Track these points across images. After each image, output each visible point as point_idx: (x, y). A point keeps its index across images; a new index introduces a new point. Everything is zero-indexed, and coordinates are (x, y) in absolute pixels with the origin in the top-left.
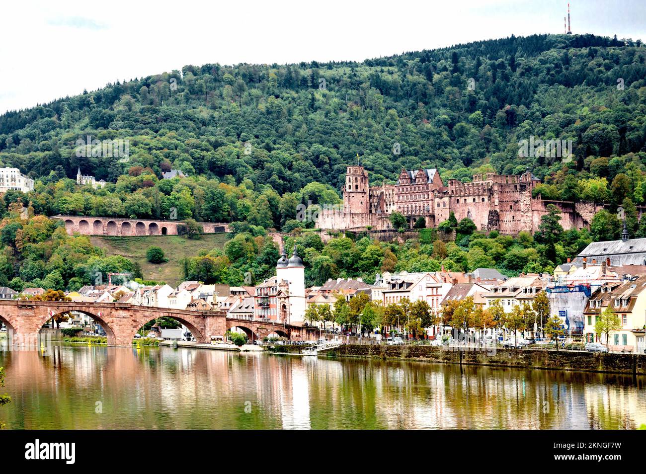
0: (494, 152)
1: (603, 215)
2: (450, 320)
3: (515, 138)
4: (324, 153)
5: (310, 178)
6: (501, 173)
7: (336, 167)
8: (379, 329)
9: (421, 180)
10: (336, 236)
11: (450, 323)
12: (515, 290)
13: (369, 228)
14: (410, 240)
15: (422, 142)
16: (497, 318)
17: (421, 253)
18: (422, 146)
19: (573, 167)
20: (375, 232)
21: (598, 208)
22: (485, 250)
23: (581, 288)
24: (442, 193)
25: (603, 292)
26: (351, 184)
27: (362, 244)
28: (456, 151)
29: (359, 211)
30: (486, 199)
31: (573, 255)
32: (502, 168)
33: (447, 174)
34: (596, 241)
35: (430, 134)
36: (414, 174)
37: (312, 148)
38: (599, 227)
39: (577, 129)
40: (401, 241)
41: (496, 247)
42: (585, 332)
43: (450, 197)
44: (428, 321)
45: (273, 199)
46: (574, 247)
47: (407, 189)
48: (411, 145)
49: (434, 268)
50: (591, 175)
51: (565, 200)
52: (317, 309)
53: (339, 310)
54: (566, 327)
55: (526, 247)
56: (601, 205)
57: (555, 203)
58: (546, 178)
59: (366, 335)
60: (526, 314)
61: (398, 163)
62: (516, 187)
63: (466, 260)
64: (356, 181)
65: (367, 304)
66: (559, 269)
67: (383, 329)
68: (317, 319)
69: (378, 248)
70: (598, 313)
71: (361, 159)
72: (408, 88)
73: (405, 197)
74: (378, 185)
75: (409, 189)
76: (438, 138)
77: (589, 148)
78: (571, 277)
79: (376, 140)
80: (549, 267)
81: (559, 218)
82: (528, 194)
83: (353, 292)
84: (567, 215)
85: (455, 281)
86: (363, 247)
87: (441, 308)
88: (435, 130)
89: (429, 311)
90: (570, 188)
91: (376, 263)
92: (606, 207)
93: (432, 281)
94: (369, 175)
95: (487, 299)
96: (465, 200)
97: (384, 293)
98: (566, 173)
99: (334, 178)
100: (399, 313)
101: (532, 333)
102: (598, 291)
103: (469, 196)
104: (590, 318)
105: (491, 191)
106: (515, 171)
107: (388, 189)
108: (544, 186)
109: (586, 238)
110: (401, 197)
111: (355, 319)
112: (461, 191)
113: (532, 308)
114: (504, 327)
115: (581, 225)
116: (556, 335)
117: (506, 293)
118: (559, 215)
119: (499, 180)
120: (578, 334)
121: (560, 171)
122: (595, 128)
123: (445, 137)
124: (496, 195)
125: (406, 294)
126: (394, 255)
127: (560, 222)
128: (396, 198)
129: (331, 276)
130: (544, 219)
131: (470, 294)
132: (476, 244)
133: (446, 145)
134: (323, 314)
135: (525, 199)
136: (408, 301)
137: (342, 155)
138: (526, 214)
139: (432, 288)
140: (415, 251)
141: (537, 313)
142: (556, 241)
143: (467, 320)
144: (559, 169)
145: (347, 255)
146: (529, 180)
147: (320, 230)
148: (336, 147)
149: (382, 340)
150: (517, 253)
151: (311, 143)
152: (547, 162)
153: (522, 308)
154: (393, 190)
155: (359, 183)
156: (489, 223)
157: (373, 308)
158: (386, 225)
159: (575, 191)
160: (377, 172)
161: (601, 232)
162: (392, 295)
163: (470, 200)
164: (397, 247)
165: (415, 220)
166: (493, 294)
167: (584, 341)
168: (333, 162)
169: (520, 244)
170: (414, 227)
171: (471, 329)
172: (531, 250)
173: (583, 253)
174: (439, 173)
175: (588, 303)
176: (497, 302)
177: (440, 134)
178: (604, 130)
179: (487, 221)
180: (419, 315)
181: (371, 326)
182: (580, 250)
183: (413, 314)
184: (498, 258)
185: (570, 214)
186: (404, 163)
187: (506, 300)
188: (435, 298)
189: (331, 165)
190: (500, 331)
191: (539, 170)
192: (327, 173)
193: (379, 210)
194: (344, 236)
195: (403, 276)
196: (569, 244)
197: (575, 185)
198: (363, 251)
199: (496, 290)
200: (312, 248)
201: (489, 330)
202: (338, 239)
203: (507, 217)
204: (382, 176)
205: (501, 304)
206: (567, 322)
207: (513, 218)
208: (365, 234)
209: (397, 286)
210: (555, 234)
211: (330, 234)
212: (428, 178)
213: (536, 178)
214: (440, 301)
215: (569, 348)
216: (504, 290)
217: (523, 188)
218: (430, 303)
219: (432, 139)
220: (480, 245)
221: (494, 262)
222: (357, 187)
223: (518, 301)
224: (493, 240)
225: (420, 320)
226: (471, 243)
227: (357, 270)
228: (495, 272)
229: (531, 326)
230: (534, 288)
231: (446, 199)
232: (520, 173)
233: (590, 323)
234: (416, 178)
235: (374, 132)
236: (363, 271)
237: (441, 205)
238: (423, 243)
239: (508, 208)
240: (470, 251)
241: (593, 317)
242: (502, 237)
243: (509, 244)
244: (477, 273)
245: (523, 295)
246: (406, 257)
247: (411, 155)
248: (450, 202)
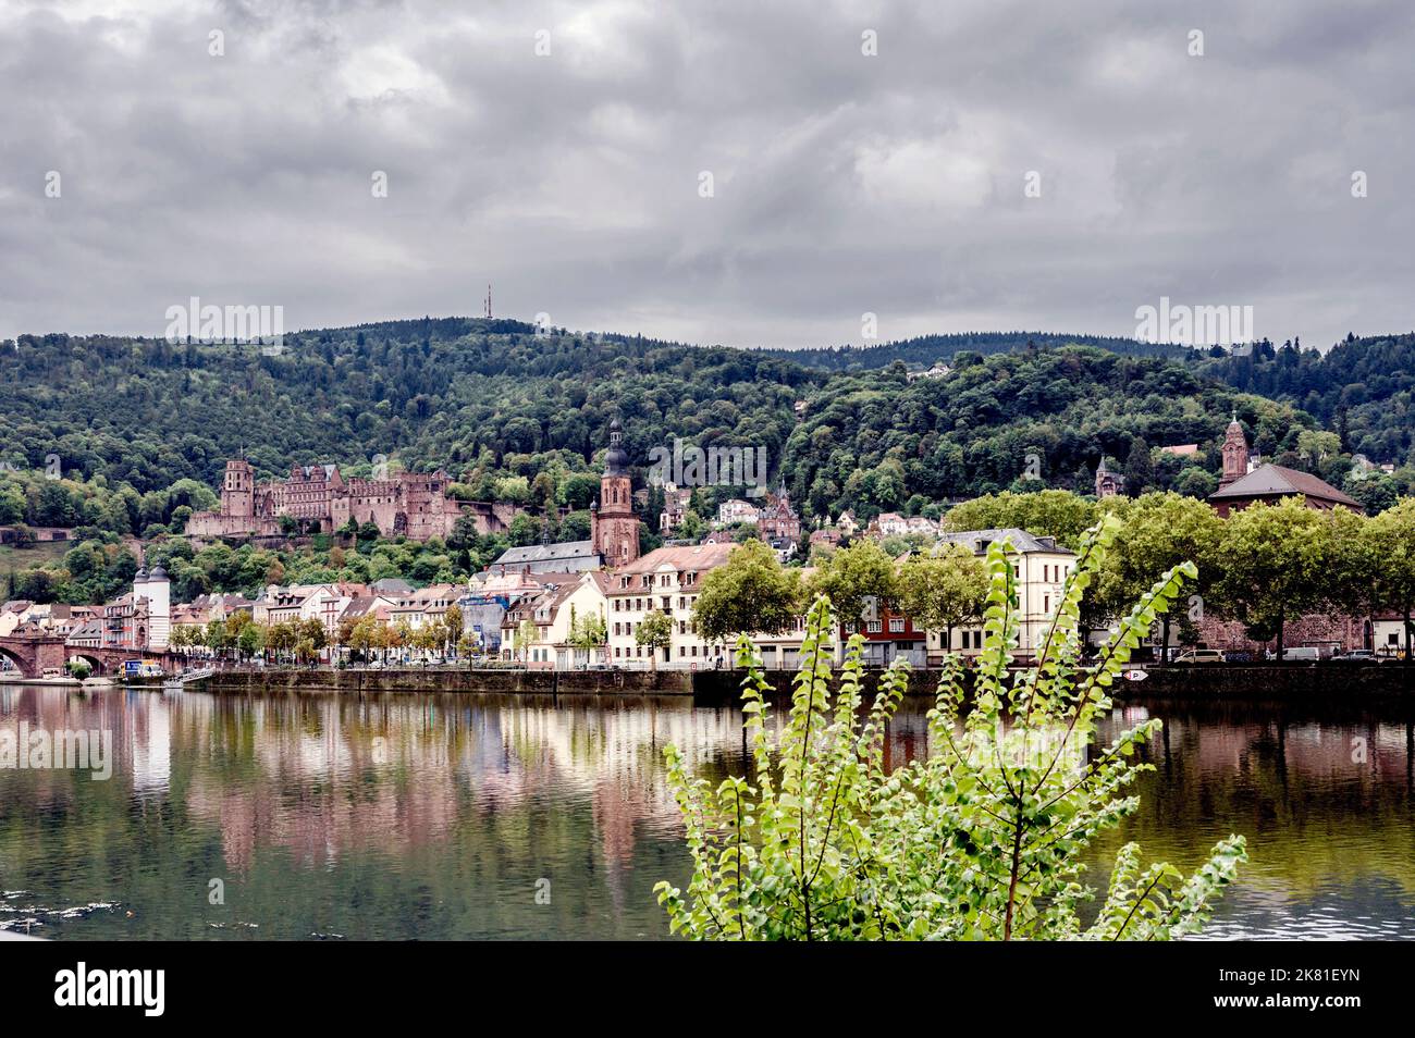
0: (403, 447)
1: (523, 518)
2: (348, 639)
3: (427, 431)
4: (199, 444)
5: (180, 473)
6: (410, 471)
7: (213, 461)
8: (261, 653)
9: (317, 477)
10: (211, 543)
11: (348, 643)
12: (424, 603)
13: (252, 534)
14: (303, 547)
15: (319, 433)
16: (403, 636)
17: (314, 562)
18: (320, 439)
19: (490, 465)
20: (260, 538)
21: (518, 510)
22: (390, 557)
23: (498, 600)
24: (342, 493)
25: (522, 603)
26: (232, 482)
27: (243, 552)
28: (358, 444)
29: (241, 513)
30: (393, 500)
31: (489, 562)
32: (412, 465)
33: (348, 470)
34: (514, 546)
35: (330, 424)
36: (308, 470)
37: (184, 439)
38: (518, 531)
39: (496, 423)
40: (292, 549)
41: (403, 555)
42: (501, 649)
43: (351, 497)
44: (321, 641)
45: (132, 499)
46: (491, 553)
47: (300, 488)
48: (305, 437)
49: (329, 580)
50: (510, 473)
51: (481, 501)
52: (184, 632)
53: (212, 632)
54: (481, 643)
55: (436, 554)
56: (521, 506)
57: (470, 505)
58: (462, 476)
59: (245, 660)
60: (436, 631)
61: (289, 457)
62: (427, 486)
63: (367, 569)
64: (239, 478)
65: (249, 623)
66: (474, 578)
67: (266, 652)
68: (184, 643)
69: (262, 556)
70: (516, 627)
71: (245, 452)
72: (305, 371)
73: (297, 496)
74: (264, 483)
75: (302, 487)
76: (338, 430)
77: (508, 444)
78: (488, 587)
79: (265, 430)
80: (462, 576)
81: (474, 521)
82: (440, 495)
83: (231, 609)
84: (484, 518)
85: (355, 594)
86: (244, 556)
87: (337, 626)
88: (335, 421)
89: (323, 629)
90: (488, 487)
91: (260, 574)
92: (526, 509)
93: (328, 595)
94: (255, 471)
95: (392, 615)
96: (369, 500)
97: (269, 610)
98: (483, 471)
99: (210, 473)
100: (287, 633)
101: (443, 652)
102: (518, 602)
103: (373, 496)
104: (507, 632)
105: (398, 491)
106: (426, 468)
107: (277, 488)
108: (458, 484)
109: (504, 544)
110: (293, 497)
111: (232, 642)
112: (364, 490)
113: (443, 623)
114: (410, 646)
115: (498, 528)
116: (470, 653)
117: (414, 607)
118: (474, 518)
119: (408, 478)
120: (494, 650)
121: (475, 469)
122: (516, 422)
123: (347, 428)
124: (404, 496)
125: (296, 611)
126: (282, 565)
127: (475, 526)
128: (286, 499)
129: (202, 591)
130: (458, 522)
131: (371, 609)
132: (380, 551)
133: (348, 437)
134: (191, 637)
135: (437, 499)
136: (298, 619)
137: (221, 446)
138: (438, 517)
139: (328, 603)
140: (308, 560)
141: (448, 629)
142: (470, 547)
143: (368, 638)
144: (475, 467)
145: (224, 566)
146: (442, 478)
147: (191, 537)
148: (214, 437)
149: (266, 666)
150: (426, 561)
151: (183, 433)
152: (462, 458)
153: (432, 624)
154: (283, 489)
155: (241, 481)
156: (395, 527)
157: (254, 628)
158: (273, 529)
159: (493, 491)
160: (264, 468)
161: (520, 536)
162: (278, 612)
163: (374, 500)
164: (285, 556)
165: (308, 524)
166: (399, 607)
167: (500, 659)
168: (209, 454)
169: (430, 550)
170: (308, 532)
171: (372, 650)
172: (443, 557)
173: (500, 560)
174: (338, 470)
175: (506, 615)
176: (404, 618)
177: (341, 425)
178: (525, 424)
179: (393, 524)
180: (311, 635)
181: (252, 648)
182: (496, 558)
183: (303, 634)
184: (405, 567)
185: (487, 516)
186: (296, 457)
187: (413, 614)
188: (331, 614)
189: (207, 459)
190: (406, 650)
191: (454, 467)
192: (202, 468)
193: (265, 512)
194: (221, 542)
195: (294, 590)
196: (485, 550)
197: (493, 485)
198: (244, 560)
199: (402, 604)
200: (180, 558)
201: (393, 649)
202: (213, 547)
203: (416, 520)
204: (270, 473)
205: (408, 620)
206: (482, 638)
207: (423, 521)
208: (247, 541)
209: (286, 601)
210: (469, 539)
211: (204, 541)
212: (326, 475)
213: (450, 477)
214: (337, 617)
215: (484, 667)
216: (411, 603)
217: (435, 487)
218: (324, 621)
219: (331, 430)
220: (385, 552)
221: (400, 571)
222: (238, 485)
223: (428, 616)
224: (400, 546)
225: (311, 641)
226: (374, 550)
227: (235, 583)
228: (401, 583)
229: (441, 644)
230: (446, 600)
231: (346, 500)
232: (433, 470)
233: (507, 638)
234: (311, 474)
235: (262, 421)
236: (244, 584)
237: (340, 506)
238: (317, 550)
239: (418, 510)
240: (373, 559)
241: (511, 631)
242: (410, 543)
243: (417, 551)
244: (380, 584)
245: (433, 608)
246: (297, 567)
247: (306, 448)
248: (350, 503)
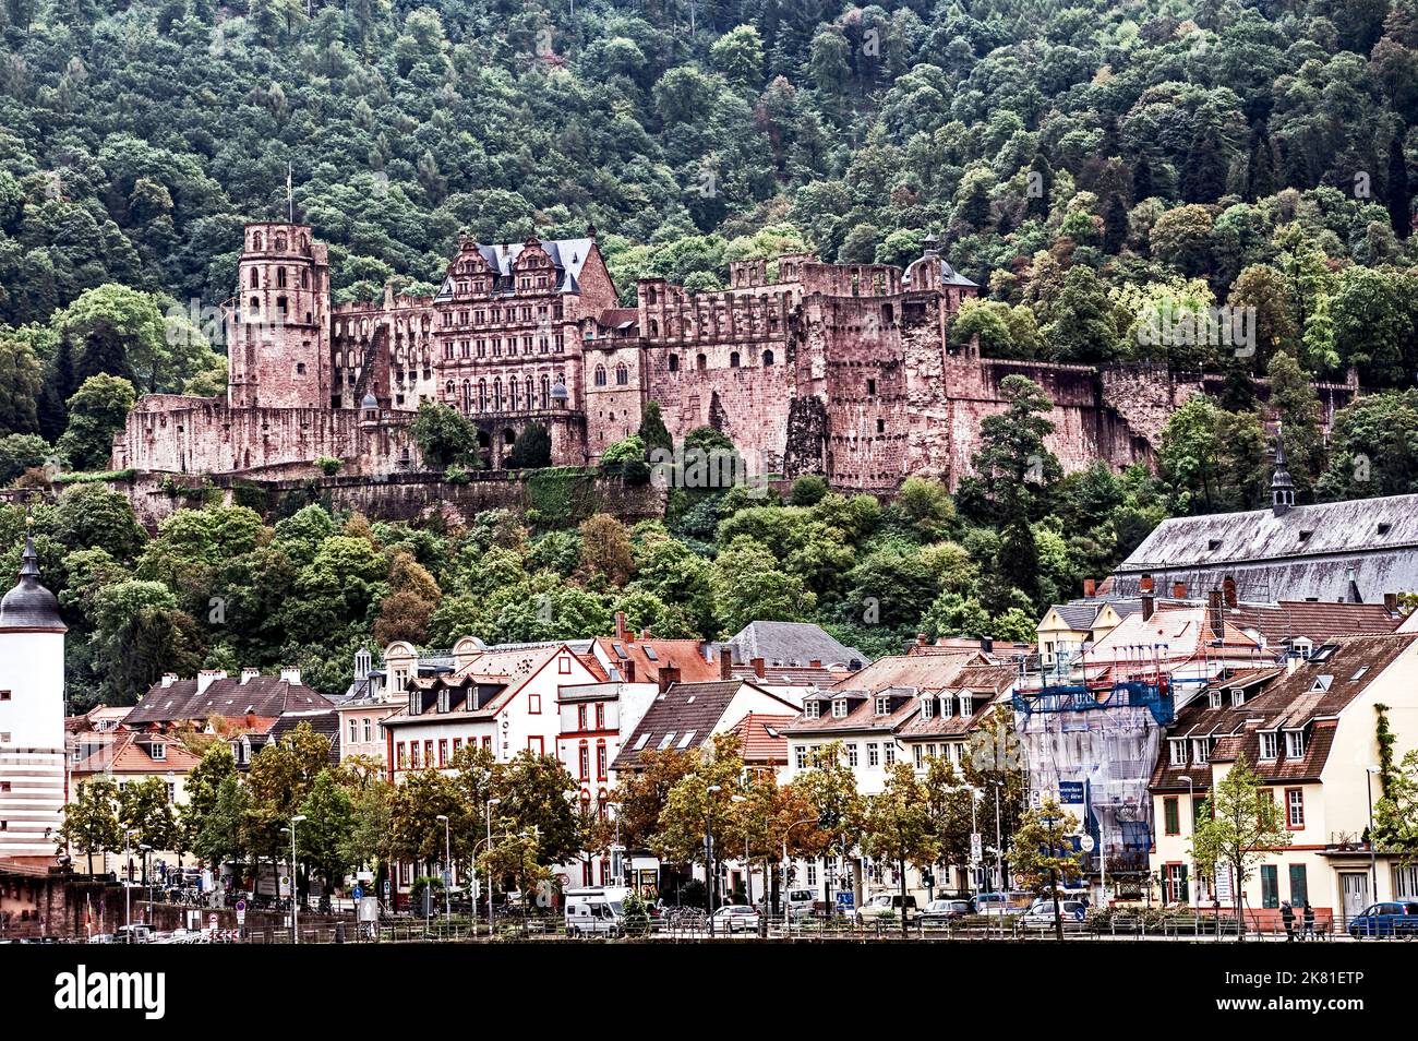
0: (806, 179)
1: (1202, 417)
2: (651, 828)
3: (881, 128)
4: (154, 170)
5: (95, 266)
6: (832, 258)
7: (199, 225)
8: (367, 876)
9: (534, 281)
10: (196, 499)
11: (652, 842)
12: (896, 704)
13: (330, 469)
14: (493, 515)
15: (537, 135)
16: (830, 819)
17: (532, 565)
18: (539, 152)
19: (1092, 240)
20: (355, 482)
21: (1183, 390)
22: (779, 549)
23: (1137, 693)
24: (614, 331)
25: (1215, 706)
26: (260, 295)
27: (301, 532)
28: (663, 170)
29: (293, 400)
30: (779, 356)
31: (1101, 566)
32: (837, 239)
33: (632, 257)
34: (1178, 514)
35: (573, 105)
36: (505, 257)
37: (106, 152)
38: (1189, 461)
39: (1099, 101)
40: (458, 519)
41: (818, 540)
42: (1156, 863)
43: (646, 345)
44: (562, 838)
46: (1104, 536)
47: (480, 319)
48: (493, 147)
49: (584, 623)
50: (1154, 268)
51: (1064, 359)
52: (113, 802)
53: (203, 802)
54: (1087, 843)
55: (928, 538)
56: (1192, 379)
57: (1029, 372)
58: (997, 277)
59: (314, 902)
60: (937, 798)
61: (442, 213)
62: (888, 309)
63: (706, 589)
64: (282, 282)
65: (324, 773)
66: (1054, 619)
67: (382, 873)
68: (113, 844)
69: (364, 544)
70: (1200, 784)
71: (301, 197)
73: (473, 344)
74: (364, 298)
75: (488, 315)
76: (596, 123)
77: (1143, 169)
79: (361, 124)
80: (1014, 615)
81: (1045, 428)
82: (932, 338)
83: (265, 726)
84: (1076, 416)
85: (669, 676)
86: (303, 544)
87: (613, 783)
88: (586, 94)
89: (568, 795)
90: (1083, 315)
91: (358, 606)
92: (1211, 388)
93: (581, 675)
94: (333, 257)
95: (792, 744)
96: (702, 358)
97: (391, 728)
98: (1065, 260)
99: (192, 268)
100: (451, 807)
101: (962, 874)
102: (1200, 702)
103: (714, 342)
104: (1171, 808)
105: (797, 327)
106: (883, 251)
107: (406, 315)
108: (988, 305)
110: (457, 346)
111: (271, 838)
112: (685, 323)
114: (856, 852)
115: (1124, 454)
116: (1053, 879)
117: (861, 719)
118: (1045, 416)
119: (826, 285)
120: (1130, 867)
121: (1042, 254)
122: (1162, 98)
123: (625, 117)
124: (815, 342)
125: (479, 731)
126: (426, 575)
127: (1049, 443)
128: (436, 352)
129: (169, 663)
130: (992, 429)
131: (723, 726)
132: (744, 527)
133: (629, 147)
134: (138, 821)
135: (921, 356)
136: (486, 758)
137: (223, 178)
138: (927, 413)
139: (581, 703)
140: (511, 558)
141: (978, 794)
142: (1037, 513)
143: (715, 825)
144: (1042, 245)
145: (240, 576)
146: (935, 284)
147: (132, 478)
148: (201, 147)
149: (382, 920)
150: (896, 560)
151: (102, 132)
152: (997, 217)
153: (922, 774)
154: (426, 319)
155: (291, 295)
156: (790, 448)
157: (344, 791)
158: (395, 454)
159: (1104, 326)
160: (361, 248)
161: (1195, 478)
162: (421, 736)
163: (719, 357)
164: (437, 544)
165: (510, 437)
166: (813, 722)
167: (1153, 898)
168: (189, 203)
169: (907, 525)
170: (509, 463)
171: (732, 865)
172: (948, 547)
173: (1136, 558)
174: (601, 254)
175: (1164, 748)
176: (831, 756)
177: (605, 107)
178: (1193, 104)
179: (783, 439)
181: (337, 863)
182: (1124, 550)
183: (504, 809)
184: (827, 581)
185: (1084, 409)
186: (465, 214)
187: (861, 743)
188: (592, 742)
189: (179, 219)
190: (841, 868)
191: (971, 247)
192: (164, 250)
193: (370, 397)
194: (228, 497)
195: (471, 660)
196: (1085, 525)
197: (1102, 305)
198: (306, 557)
199: (825, 707)
200: (96, 551)
201: (801, 864)
202: (205, 514)
203: (858, 422)
204: (381, 265)
205: (844, 762)
206: (1091, 827)
207: (881, 428)
208: (312, 492)
209: (444, 699)
210: (1032, 487)
211: (172, 493)
212: (561, 272)
213: (959, 279)
214: (612, 753)
215: (1101, 925)
216: (854, 704)
217: (914, 312)
218: (570, 766)
219: (574, 124)
220: (758, 530)
221: (811, 596)
222: (282, 305)
223: (909, 747)
224: (807, 511)
225: (532, 835)
226: (723, 525)
227: (277, 635)
228: (814, 637)
229: (956, 848)
230: (965, 694)
231: (629, 355)
232: (904, 258)
233: (1173, 828)
234: (514, 271)
235: (353, 94)
236: (304, 640)
237: (612, 378)
238: (539, 526)
239: (862, 388)
240: (723, 556)
241: (1185, 803)
242: (839, 499)
243: (865, 529)
244: (750, 640)
245: (923, 725)
246: (474, 580)
247: (496, 183)
248: (644, 365)
